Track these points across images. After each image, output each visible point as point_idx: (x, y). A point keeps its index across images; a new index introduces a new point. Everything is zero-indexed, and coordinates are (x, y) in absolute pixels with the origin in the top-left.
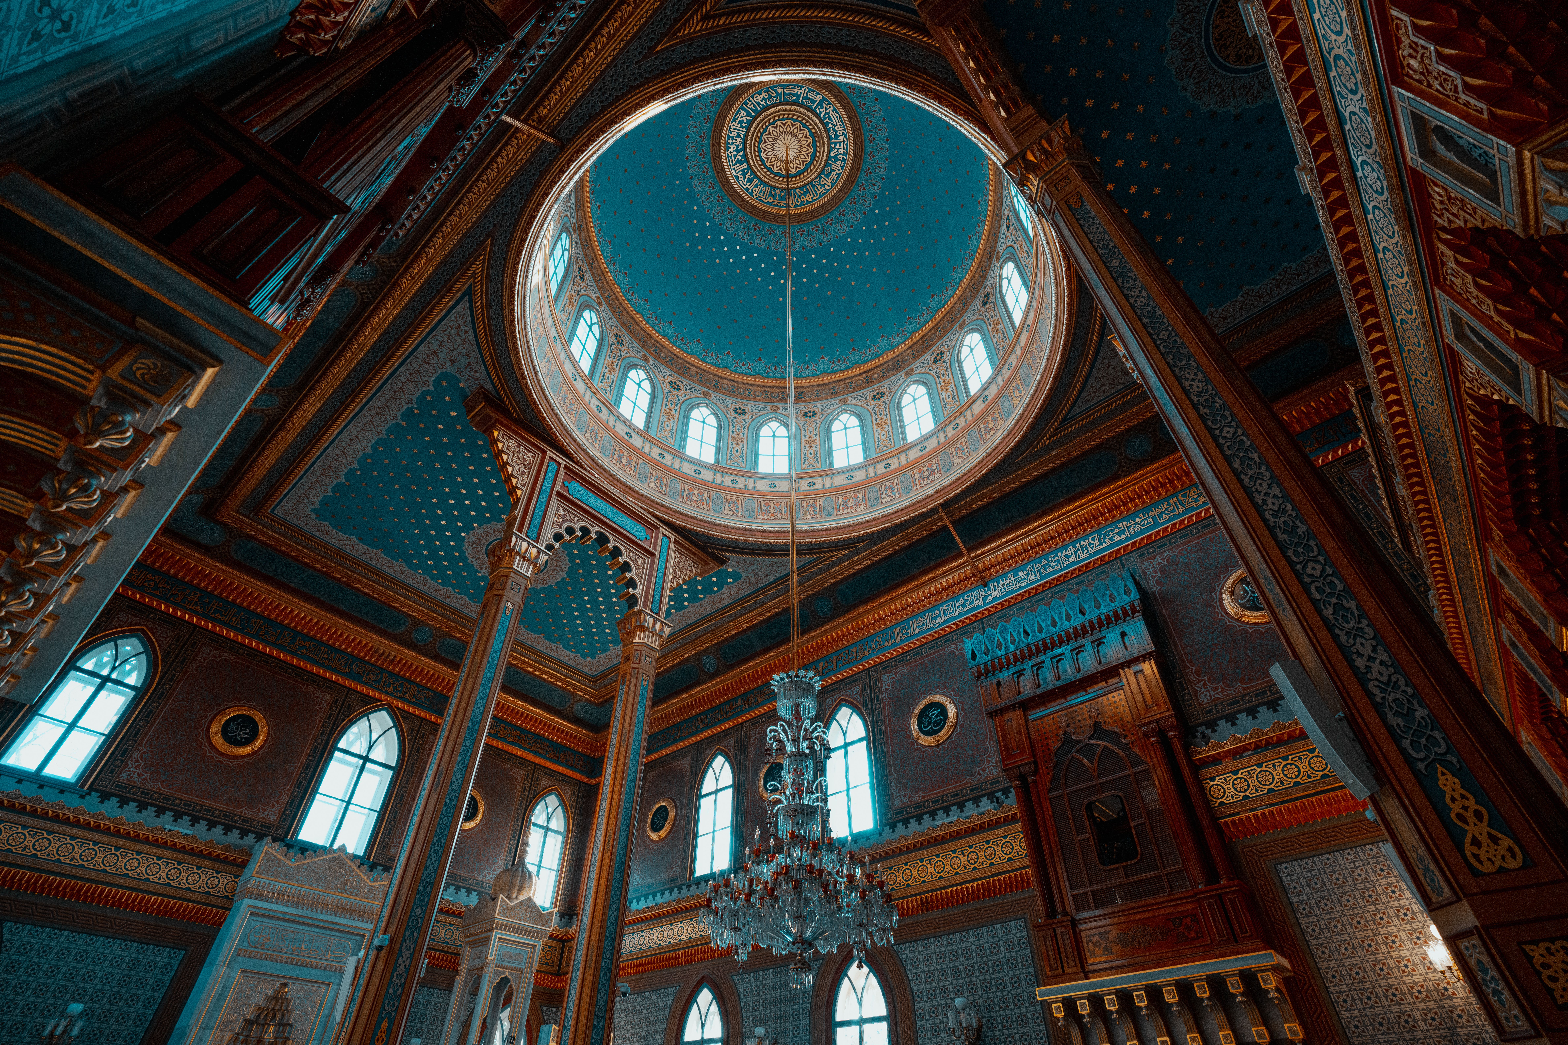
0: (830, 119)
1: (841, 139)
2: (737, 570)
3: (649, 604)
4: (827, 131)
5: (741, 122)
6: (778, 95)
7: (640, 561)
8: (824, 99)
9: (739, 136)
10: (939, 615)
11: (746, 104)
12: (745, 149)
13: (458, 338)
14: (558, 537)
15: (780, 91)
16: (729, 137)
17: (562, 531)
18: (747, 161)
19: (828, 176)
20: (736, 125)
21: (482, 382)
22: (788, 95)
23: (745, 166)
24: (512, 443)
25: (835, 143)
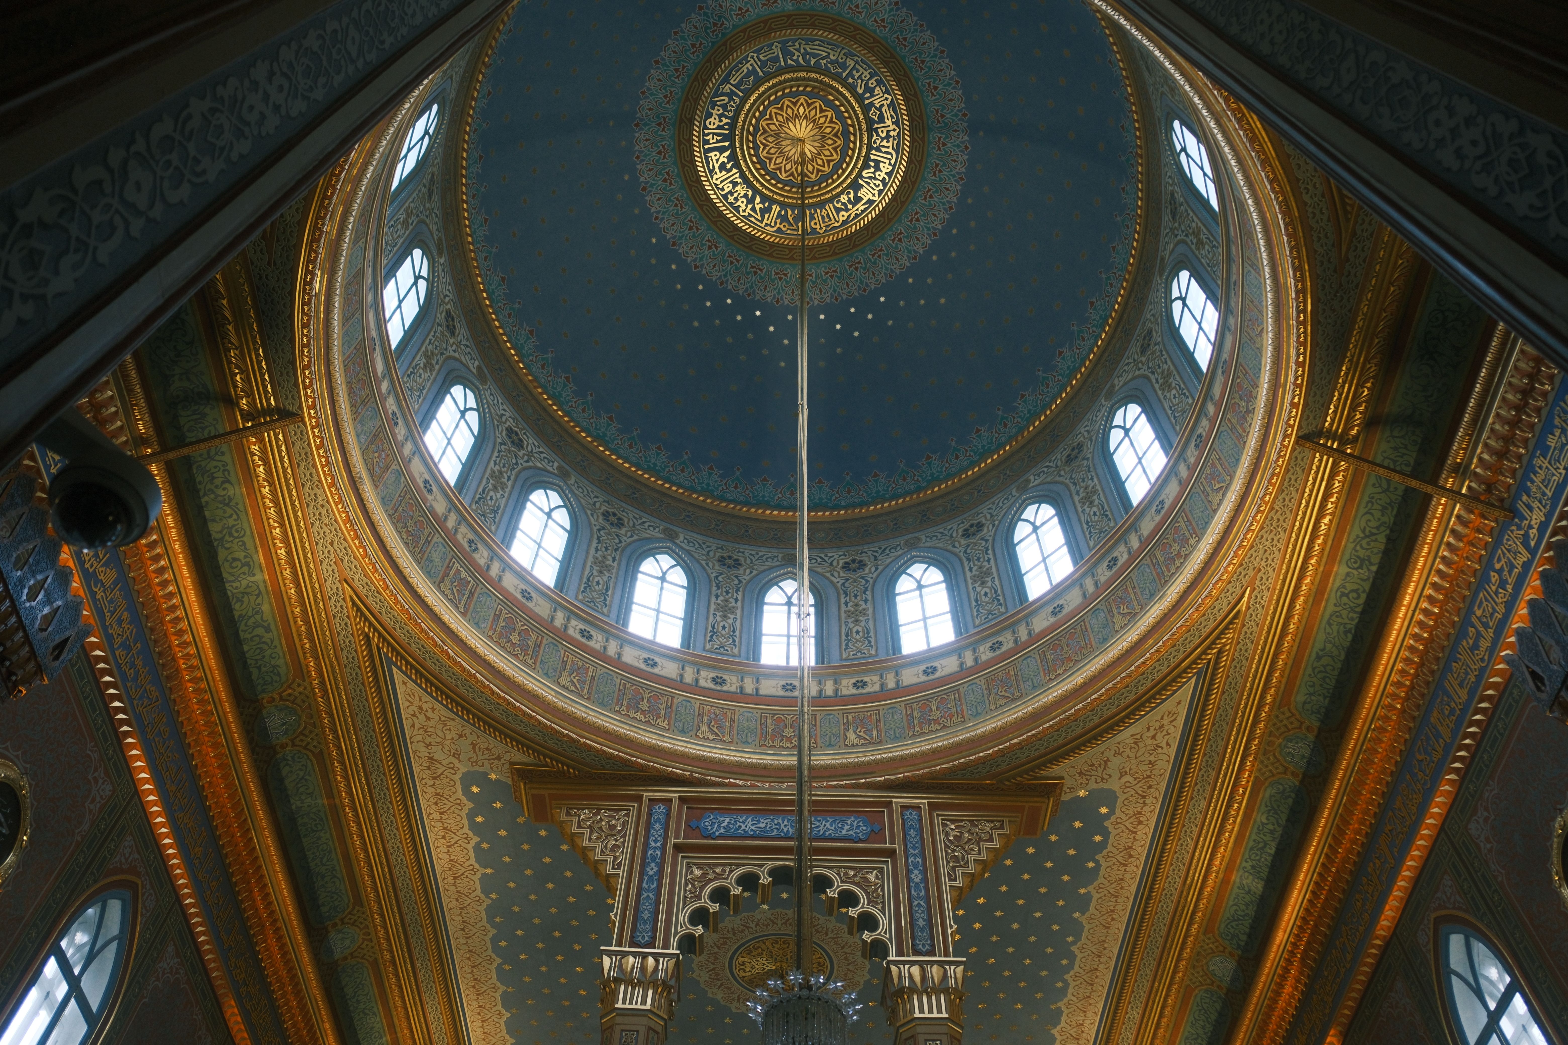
0: (815, 56)
1: (851, 63)
2: (1093, 786)
3: (908, 942)
4: (826, 72)
5: (722, 167)
6: (731, 95)
7: (872, 877)
8: (784, 43)
9: (735, 184)
10: (1479, 635)
11: (707, 142)
12: (756, 191)
13: (431, 723)
14: (699, 916)
15: (727, 88)
16: (725, 197)
17: (704, 901)
18: (773, 201)
19: (881, 119)
20: (720, 175)
21: (507, 757)
22: (740, 83)
23: (776, 209)
24: (585, 814)
25: (850, 74)
